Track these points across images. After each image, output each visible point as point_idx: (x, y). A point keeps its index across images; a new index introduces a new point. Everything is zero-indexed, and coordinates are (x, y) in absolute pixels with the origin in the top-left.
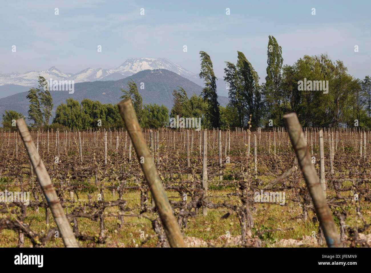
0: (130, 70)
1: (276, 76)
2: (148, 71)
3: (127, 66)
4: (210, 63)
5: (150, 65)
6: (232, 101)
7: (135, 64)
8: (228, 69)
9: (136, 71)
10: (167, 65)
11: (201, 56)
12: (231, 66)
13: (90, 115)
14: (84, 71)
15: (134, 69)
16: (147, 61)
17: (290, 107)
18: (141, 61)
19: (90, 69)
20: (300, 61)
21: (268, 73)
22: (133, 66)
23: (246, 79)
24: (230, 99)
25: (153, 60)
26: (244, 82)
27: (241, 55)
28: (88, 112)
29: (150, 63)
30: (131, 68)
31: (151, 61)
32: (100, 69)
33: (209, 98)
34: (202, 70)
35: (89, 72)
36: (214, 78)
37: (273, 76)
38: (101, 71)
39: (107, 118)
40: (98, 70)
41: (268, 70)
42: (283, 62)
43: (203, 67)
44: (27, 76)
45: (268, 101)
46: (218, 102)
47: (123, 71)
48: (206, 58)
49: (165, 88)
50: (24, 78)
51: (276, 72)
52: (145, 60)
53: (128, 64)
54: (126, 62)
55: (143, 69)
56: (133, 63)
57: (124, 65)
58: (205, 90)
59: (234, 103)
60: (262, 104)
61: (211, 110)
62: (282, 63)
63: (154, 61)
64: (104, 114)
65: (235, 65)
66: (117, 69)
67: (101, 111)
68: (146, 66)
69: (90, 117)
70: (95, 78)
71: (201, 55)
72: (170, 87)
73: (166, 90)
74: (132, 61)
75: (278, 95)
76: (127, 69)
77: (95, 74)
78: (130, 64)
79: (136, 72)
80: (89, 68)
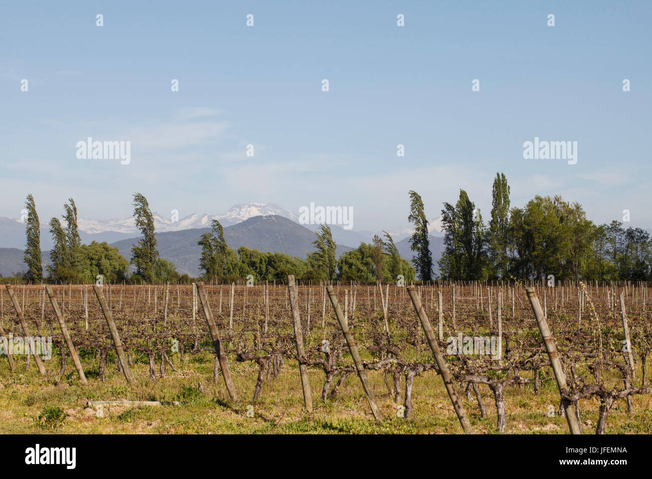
0: (238, 217)
1: (502, 220)
2: (261, 217)
3: (234, 211)
4: (422, 205)
5: (259, 210)
6: (448, 249)
7: (243, 210)
8: (445, 210)
9: (244, 217)
10: (278, 211)
11: (411, 197)
12: (449, 207)
13: (248, 264)
14: (189, 217)
15: (242, 215)
16: (256, 206)
17: (518, 256)
18: (249, 206)
19: (195, 215)
20: (531, 203)
21: (493, 216)
22: (241, 212)
23: (466, 225)
24: (445, 246)
25: (263, 205)
26: (463, 227)
27: (463, 195)
28: (246, 261)
29: (259, 209)
30: (239, 214)
31: (260, 206)
32: (206, 214)
33: (419, 245)
34: (411, 212)
35: (194, 218)
36: (425, 222)
37: (499, 220)
38: (206, 216)
39: (267, 268)
40: (203, 216)
41: (493, 213)
42: (510, 204)
43: (413, 209)
44: (126, 222)
45: (493, 250)
46: (429, 251)
47: (230, 218)
48: (416, 200)
49: (279, 236)
50: (124, 224)
51: (502, 216)
52: (253, 205)
53: (235, 210)
54: (234, 207)
55: (252, 216)
56: (241, 208)
57: (231, 210)
58: (415, 236)
59: (450, 252)
60: (485, 252)
61: (421, 259)
62: (509, 206)
63: (264, 207)
64: (264, 263)
65: (454, 207)
66: (224, 214)
67: (261, 259)
68: (255, 212)
69: (248, 266)
70: (200, 224)
71: (410, 195)
72: (284, 235)
73: (280, 238)
74: (240, 207)
75: (504, 242)
76: (234, 215)
77: (200, 220)
78: (237, 209)
79: (245, 219)
80: (193, 214)
